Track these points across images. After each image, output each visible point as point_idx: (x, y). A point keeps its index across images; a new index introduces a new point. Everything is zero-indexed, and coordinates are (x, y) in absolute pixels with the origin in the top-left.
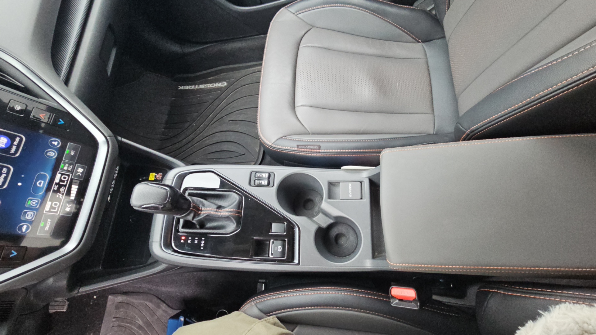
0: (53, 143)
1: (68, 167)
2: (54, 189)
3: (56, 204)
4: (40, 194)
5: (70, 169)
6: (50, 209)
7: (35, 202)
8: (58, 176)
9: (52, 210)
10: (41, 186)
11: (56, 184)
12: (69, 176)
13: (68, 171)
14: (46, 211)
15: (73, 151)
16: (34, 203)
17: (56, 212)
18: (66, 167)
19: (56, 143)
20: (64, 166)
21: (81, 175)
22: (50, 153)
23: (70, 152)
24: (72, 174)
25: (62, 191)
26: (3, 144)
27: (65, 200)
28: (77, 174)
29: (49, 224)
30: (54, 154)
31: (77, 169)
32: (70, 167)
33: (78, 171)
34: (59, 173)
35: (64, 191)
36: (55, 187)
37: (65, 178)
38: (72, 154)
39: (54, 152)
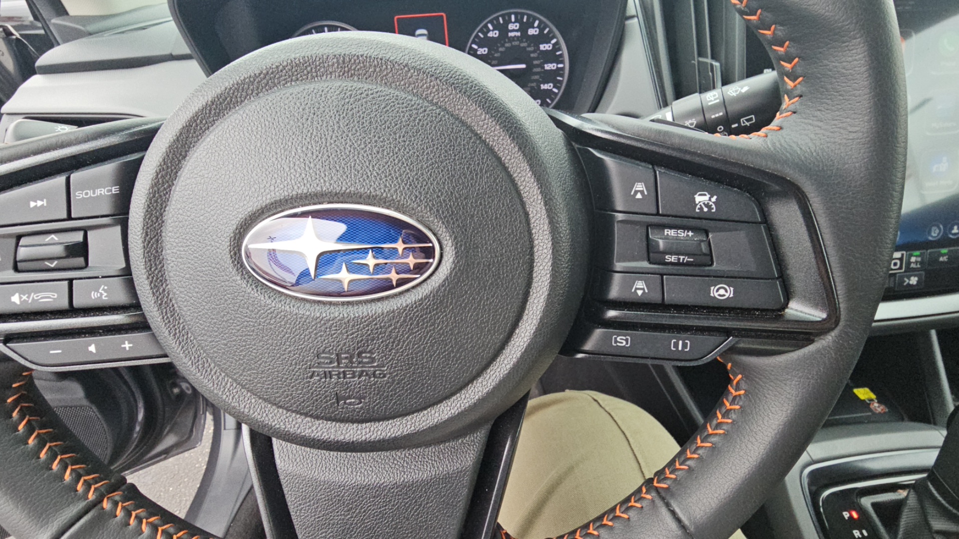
1: (916, 262)
5: (913, 265)
8: (898, 255)
12: (901, 268)
13: (909, 263)
15: (946, 258)
18: (916, 259)
20: (916, 256)
21: (905, 284)
22: (935, 230)
23: (943, 255)
24: (905, 272)
26: (937, 169)
28: (906, 279)
30: (936, 235)
31: (915, 276)
32: (916, 265)
33: (912, 278)
34: (903, 255)
37: (895, 264)
38: (941, 259)
39: (938, 234)
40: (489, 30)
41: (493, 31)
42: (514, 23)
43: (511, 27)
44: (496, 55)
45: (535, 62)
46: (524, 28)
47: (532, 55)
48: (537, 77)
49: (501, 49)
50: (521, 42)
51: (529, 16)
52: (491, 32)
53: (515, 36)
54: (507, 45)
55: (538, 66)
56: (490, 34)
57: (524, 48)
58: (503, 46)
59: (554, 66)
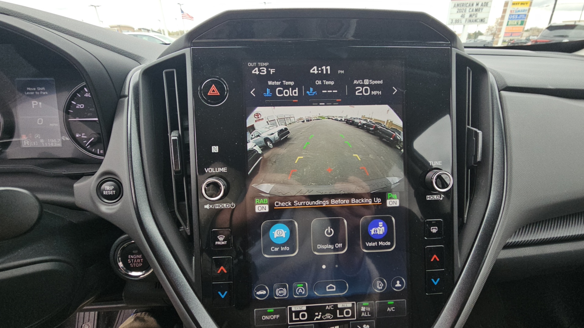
0: (398, 282)
1: (366, 312)
2: (327, 306)
3: (303, 316)
4: (316, 293)
5: (363, 314)
6: (295, 312)
7: (302, 291)
8: (349, 304)
9: (294, 314)
10: (328, 290)
11: (336, 307)
12: (353, 316)
13: (360, 312)
14: (290, 309)
15: (393, 309)
16: (300, 291)
17: (291, 321)
18: (365, 309)
19: (398, 285)
20: (365, 306)
22: (380, 284)
23: (390, 306)
24: (357, 320)
25: (326, 317)
26: (374, 232)
27: (313, 325)
29: (272, 317)
30: (381, 288)
31: (367, 324)
32: (367, 314)
34: (353, 304)
35: (326, 319)
36: (331, 307)
37: (347, 313)
38: (389, 309)
39: (383, 287)
40: (85, 92)
41: (88, 93)
44: (91, 109)
56: (86, 95)
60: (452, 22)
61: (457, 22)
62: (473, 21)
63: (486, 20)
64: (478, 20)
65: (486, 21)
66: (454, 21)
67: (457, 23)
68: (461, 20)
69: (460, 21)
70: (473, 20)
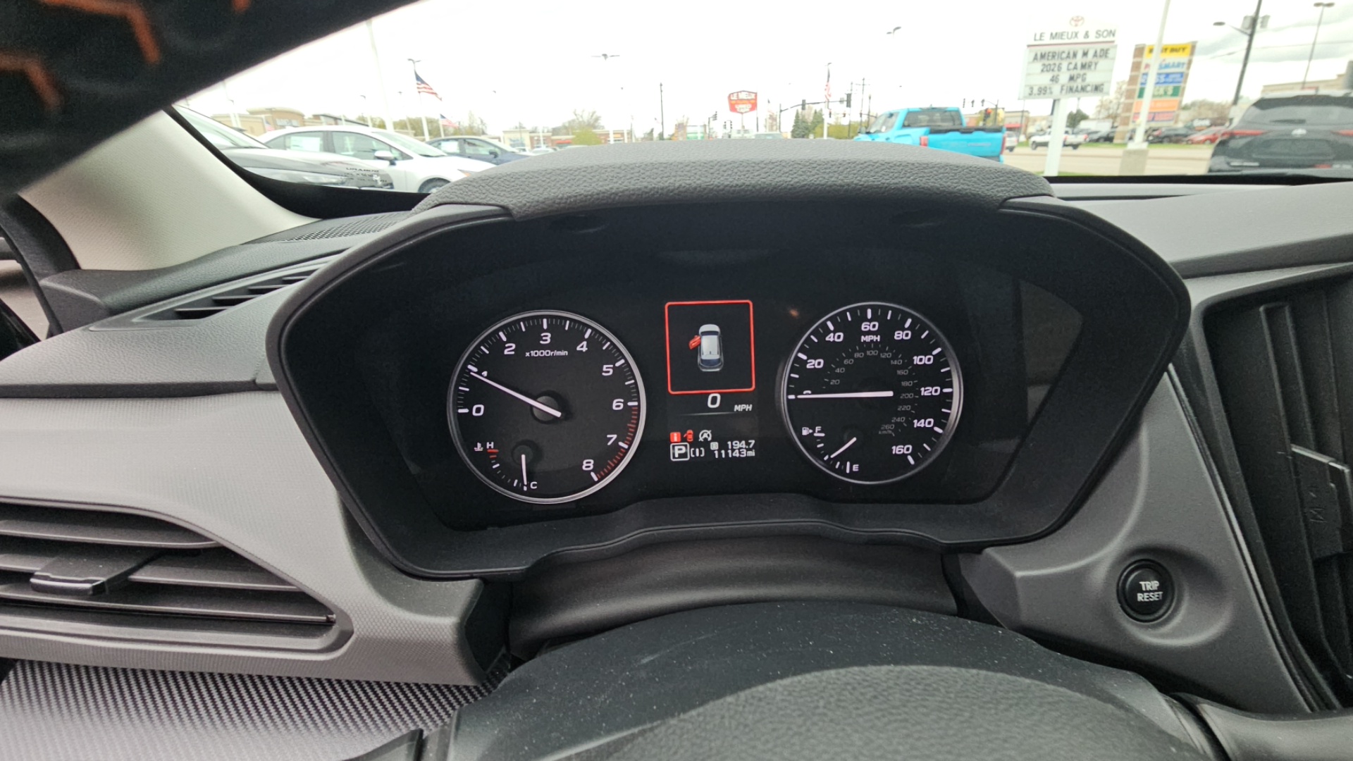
40: (828, 332)
41: (834, 332)
42: (870, 321)
43: (865, 326)
44: (838, 371)
45: (905, 384)
46: (886, 330)
47: (899, 372)
48: (907, 408)
49: (846, 362)
50: (882, 351)
51: (895, 311)
52: (832, 335)
53: (872, 341)
54: (857, 355)
55: (907, 390)
56: (830, 338)
57: (888, 360)
58: (850, 356)
59: (936, 391)
60: (1032, 91)
61: (1043, 92)
62: (1077, 91)
63: (1105, 88)
64: (1089, 88)
65: (1105, 90)
66: (1035, 91)
67: (1042, 95)
68: (1050, 88)
69: (1048, 91)
70: (1077, 87)
